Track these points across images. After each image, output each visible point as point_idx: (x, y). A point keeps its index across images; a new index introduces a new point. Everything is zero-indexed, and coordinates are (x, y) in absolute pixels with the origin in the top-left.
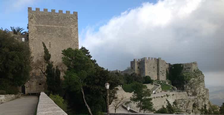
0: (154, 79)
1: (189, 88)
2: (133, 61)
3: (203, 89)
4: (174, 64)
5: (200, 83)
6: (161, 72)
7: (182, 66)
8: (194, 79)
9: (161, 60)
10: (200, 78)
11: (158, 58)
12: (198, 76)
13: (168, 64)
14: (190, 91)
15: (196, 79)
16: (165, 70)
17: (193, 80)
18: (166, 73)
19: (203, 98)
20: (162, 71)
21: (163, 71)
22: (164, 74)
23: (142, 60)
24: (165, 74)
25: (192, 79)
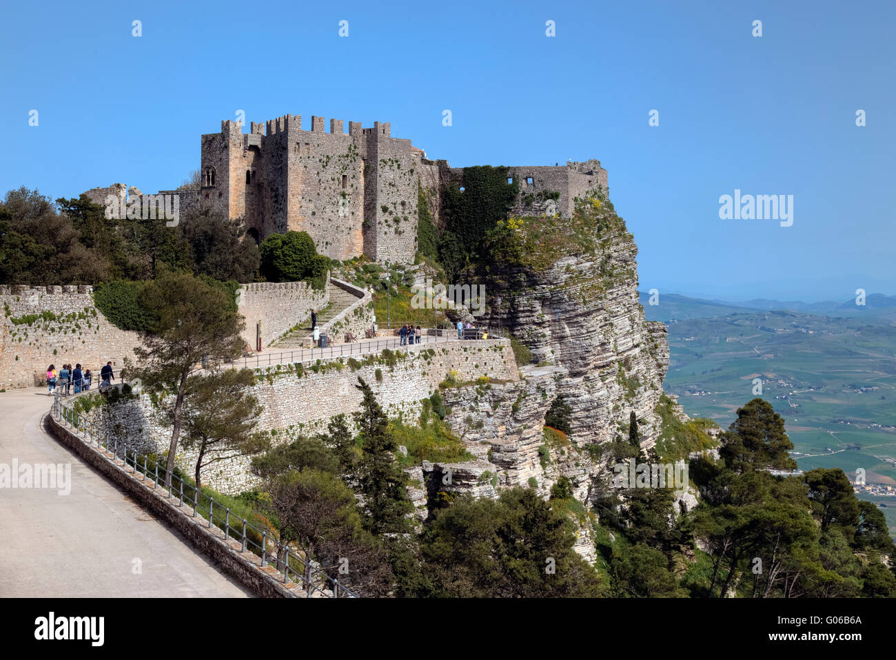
0: (342, 258)
1: (547, 318)
2: (214, 137)
3: (628, 323)
4: (465, 169)
5: (609, 285)
6: (385, 209)
7: (510, 181)
8: (572, 261)
9: (392, 141)
10: (609, 257)
11: (372, 126)
12: (603, 246)
13: (435, 168)
14: (547, 332)
15: (588, 264)
16: (414, 203)
17: (568, 270)
18: (414, 220)
19: (627, 375)
20: (391, 208)
21: (400, 208)
22: (403, 225)
23: (274, 131)
24: (409, 228)
25: (561, 263)
